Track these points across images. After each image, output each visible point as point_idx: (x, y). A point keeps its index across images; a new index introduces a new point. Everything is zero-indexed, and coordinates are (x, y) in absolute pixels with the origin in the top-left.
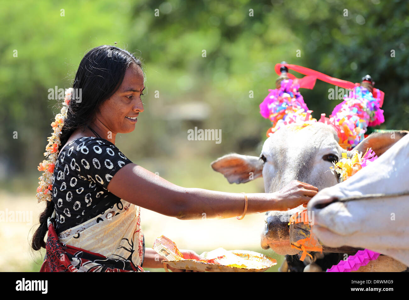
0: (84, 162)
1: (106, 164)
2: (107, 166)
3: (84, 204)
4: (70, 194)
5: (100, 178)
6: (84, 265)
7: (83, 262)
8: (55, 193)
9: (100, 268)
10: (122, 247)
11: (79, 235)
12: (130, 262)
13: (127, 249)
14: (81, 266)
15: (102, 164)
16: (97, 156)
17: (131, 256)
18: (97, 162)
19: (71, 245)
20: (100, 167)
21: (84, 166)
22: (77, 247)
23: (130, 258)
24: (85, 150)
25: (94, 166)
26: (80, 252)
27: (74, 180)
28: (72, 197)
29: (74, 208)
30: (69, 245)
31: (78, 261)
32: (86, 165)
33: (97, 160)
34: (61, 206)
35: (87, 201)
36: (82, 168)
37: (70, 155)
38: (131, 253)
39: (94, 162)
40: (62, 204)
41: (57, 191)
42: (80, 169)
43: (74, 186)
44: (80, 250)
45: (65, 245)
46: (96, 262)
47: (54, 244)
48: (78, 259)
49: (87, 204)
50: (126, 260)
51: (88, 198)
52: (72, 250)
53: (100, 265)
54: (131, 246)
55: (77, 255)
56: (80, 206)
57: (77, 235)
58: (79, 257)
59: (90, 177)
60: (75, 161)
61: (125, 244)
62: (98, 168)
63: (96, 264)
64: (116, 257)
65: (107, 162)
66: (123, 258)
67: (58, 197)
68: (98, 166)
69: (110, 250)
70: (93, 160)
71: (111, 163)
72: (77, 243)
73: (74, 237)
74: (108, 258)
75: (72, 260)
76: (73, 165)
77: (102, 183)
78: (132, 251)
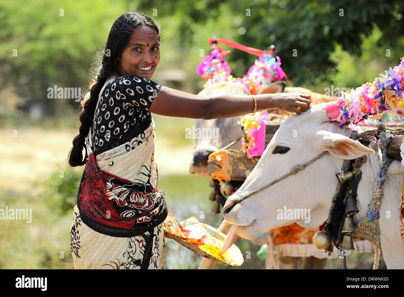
0: (129, 91)
1: (147, 89)
2: (149, 90)
3: (122, 129)
4: (112, 122)
5: (144, 100)
6: (115, 189)
7: (115, 186)
8: (99, 121)
9: (127, 192)
10: (141, 173)
11: (113, 162)
12: (149, 185)
13: (145, 175)
14: (113, 189)
15: (145, 89)
16: (139, 84)
17: (149, 180)
18: (140, 89)
19: (106, 171)
20: (143, 92)
21: (130, 94)
22: (110, 173)
23: (148, 182)
24: (127, 82)
25: (138, 92)
26: (112, 178)
27: (118, 109)
28: (114, 124)
29: (114, 133)
30: (104, 170)
31: (111, 186)
32: (131, 92)
33: (139, 87)
34: (103, 131)
35: (125, 127)
36: (128, 96)
37: (114, 89)
38: (148, 177)
39: (137, 89)
40: (104, 129)
41: (101, 119)
42: (126, 97)
43: (117, 114)
44: (113, 176)
45: (101, 170)
46: (124, 187)
47: (94, 169)
48: (111, 184)
49: (124, 129)
50: (146, 184)
51: (126, 125)
52: (107, 176)
53: (128, 190)
54: (149, 171)
55: (110, 180)
56: (119, 132)
57: (111, 164)
58: (112, 181)
59: (135, 101)
60: (119, 92)
61: (144, 170)
62: (142, 93)
63: (125, 189)
64: (137, 181)
65: (148, 87)
66: (142, 181)
67: (102, 124)
68: (141, 91)
69: (133, 176)
70: (137, 87)
71: (151, 88)
72: (111, 170)
73: (109, 164)
74: (133, 183)
75: (106, 184)
76: (118, 96)
77: (146, 104)
78: (149, 176)
